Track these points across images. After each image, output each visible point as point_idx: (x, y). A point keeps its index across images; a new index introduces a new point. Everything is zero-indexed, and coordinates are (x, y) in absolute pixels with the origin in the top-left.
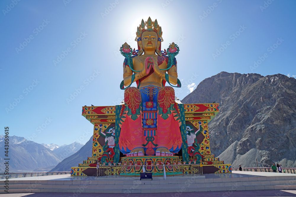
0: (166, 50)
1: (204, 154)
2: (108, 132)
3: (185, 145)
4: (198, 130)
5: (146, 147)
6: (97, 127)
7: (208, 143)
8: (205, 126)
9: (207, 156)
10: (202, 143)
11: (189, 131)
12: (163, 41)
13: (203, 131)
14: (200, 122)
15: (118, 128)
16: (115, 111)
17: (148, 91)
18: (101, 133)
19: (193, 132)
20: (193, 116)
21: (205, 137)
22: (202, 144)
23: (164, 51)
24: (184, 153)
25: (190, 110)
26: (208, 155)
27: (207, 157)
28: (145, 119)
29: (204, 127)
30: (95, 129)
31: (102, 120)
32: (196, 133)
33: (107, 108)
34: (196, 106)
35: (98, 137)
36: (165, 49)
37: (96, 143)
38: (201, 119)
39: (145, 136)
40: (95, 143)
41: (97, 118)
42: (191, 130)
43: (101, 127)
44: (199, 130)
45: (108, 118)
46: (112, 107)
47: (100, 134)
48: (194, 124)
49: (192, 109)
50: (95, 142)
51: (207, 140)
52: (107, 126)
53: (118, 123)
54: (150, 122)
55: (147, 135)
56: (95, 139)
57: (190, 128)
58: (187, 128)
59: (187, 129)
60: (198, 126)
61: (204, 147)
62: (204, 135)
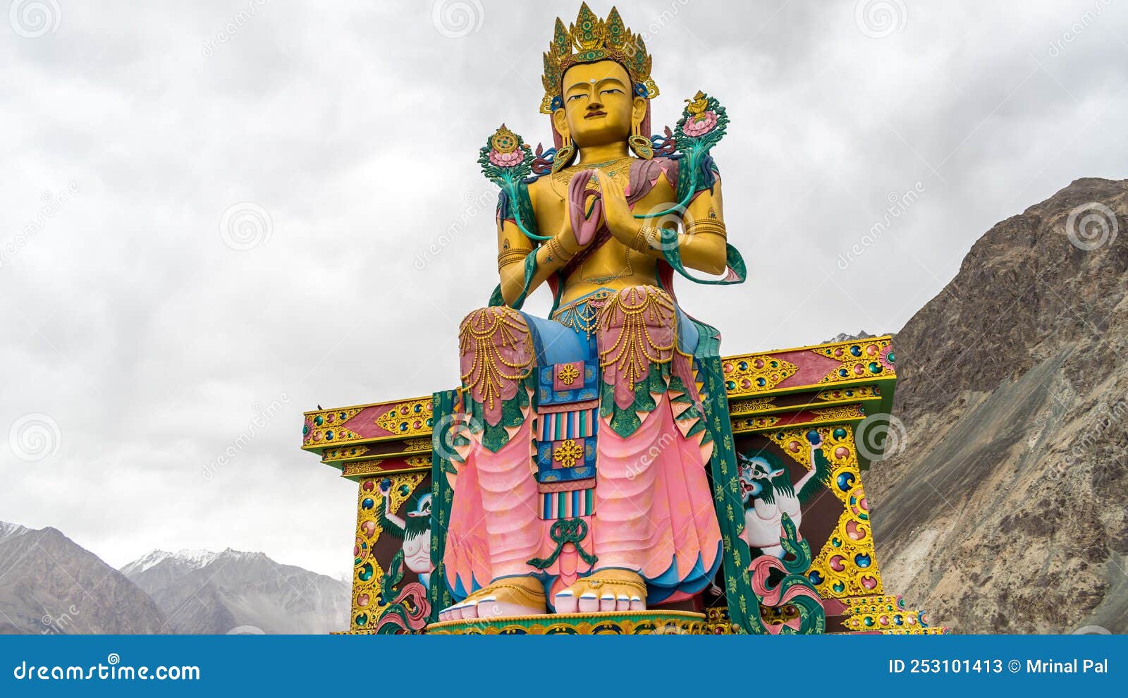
0: (673, 128)
1: (848, 591)
2: (416, 514)
3: (736, 552)
4: (806, 471)
5: (553, 570)
6: (370, 496)
7: (862, 535)
8: (840, 451)
9: (860, 600)
10: (834, 535)
11: (763, 482)
12: (657, 93)
13: (835, 474)
14: (813, 433)
15: (445, 490)
16: (431, 420)
17: (590, 315)
18: (389, 517)
19: (785, 483)
20: (773, 408)
21: (847, 505)
22: (835, 540)
23: (664, 136)
24: (734, 590)
25: (753, 383)
26: (868, 599)
27: (862, 608)
28: (549, 442)
29: (839, 457)
30: (366, 505)
31: (386, 463)
32: (798, 487)
33: (399, 410)
34: (779, 363)
35: (375, 539)
36: (667, 128)
37: (368, 566)
38: (815, 421)
39: (546, 518)
40: (364, 566)
41: (365, 454)
42: (774, 474)
43: (386, 494)
44: (812, 473)
45: (407, 452)
46: (417, 403)
47: (384, 522)
48: (787, 443)
49: (762, 376)
50: (364, 562)
51: (856, 519)
52: (411, 486)
53: (442, 470)
54: (568, 453)
55: (555, 516)
56: (364, 546)
57: (766, 467)
58: (753, 466)
59: (756, 473)
60: (806, 454)
61: (845, 555)
62: (840, 495)
